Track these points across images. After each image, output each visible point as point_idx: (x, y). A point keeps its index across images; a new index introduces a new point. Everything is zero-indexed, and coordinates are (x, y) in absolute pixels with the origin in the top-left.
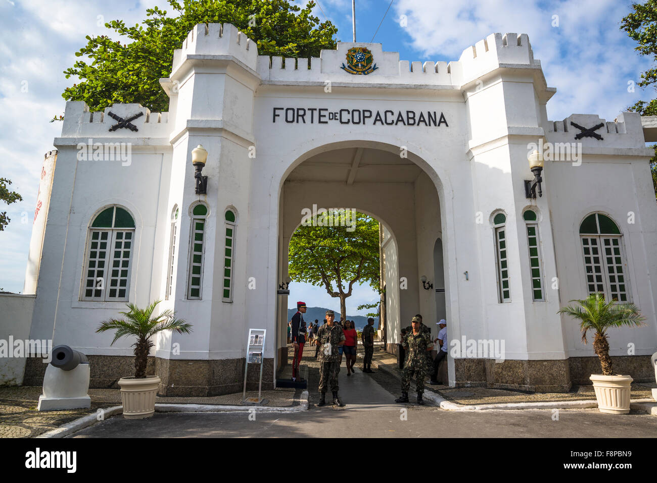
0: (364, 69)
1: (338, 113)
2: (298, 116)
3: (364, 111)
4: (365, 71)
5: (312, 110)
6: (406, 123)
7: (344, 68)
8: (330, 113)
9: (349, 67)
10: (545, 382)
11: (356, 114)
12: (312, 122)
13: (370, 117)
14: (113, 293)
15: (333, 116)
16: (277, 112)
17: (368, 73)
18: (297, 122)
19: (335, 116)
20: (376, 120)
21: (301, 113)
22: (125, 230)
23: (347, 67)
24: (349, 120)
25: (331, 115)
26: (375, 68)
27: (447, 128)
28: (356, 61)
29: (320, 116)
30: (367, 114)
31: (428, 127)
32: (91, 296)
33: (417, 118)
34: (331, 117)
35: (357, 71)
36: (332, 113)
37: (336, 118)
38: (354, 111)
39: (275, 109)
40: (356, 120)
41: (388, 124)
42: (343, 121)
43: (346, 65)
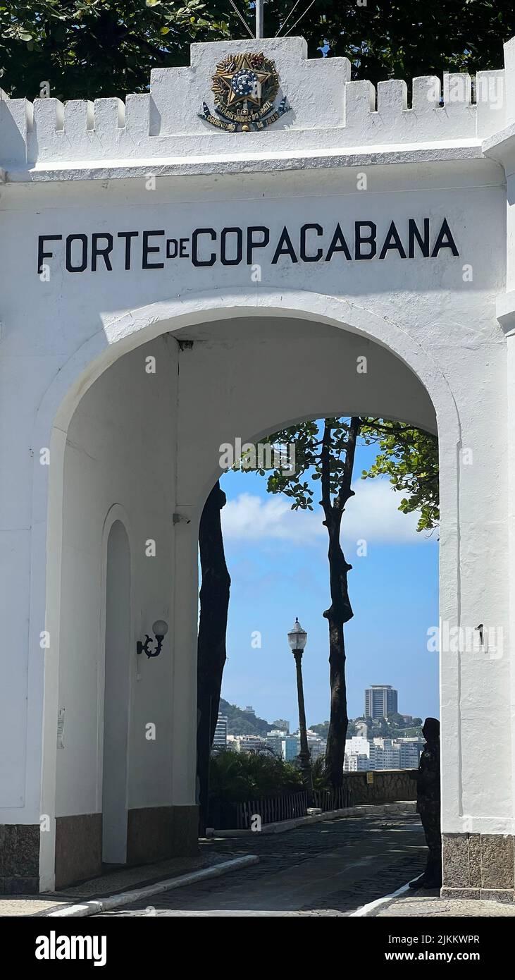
0: (255, 116)
1: (188, 240)
2: (95, 252)
3: (251, 230)
4: (257, 120)
5: (128, 236)
6: (353, 254)
7: (205, 116)
8: (169, 241)
9: (216, 111)
11: (231, 238)
12: (128, 267)
13: (264, 244)
15: (176, 248)
16: (48, 246)
17: (267, 125)
18: (94, 269)
19: (182, 248)
20: (279, 251)
21: (102, 244)
23: (213, 112)
24: (214, 256)
25: (172, 245)
26: (285, 109)
28: (233, 95)
29: (147, 250)
30: (258, 237)
31: (408, 260)
33: (380, 240)
34: (172, 252)
35: (238, 123)
36: (174, 241)
37: (184, 252)
38: (226, 230)
39: (42, 239)
40: (231, 254)
41: (307, 259)
42: (199, 259)
43: (213, 109)
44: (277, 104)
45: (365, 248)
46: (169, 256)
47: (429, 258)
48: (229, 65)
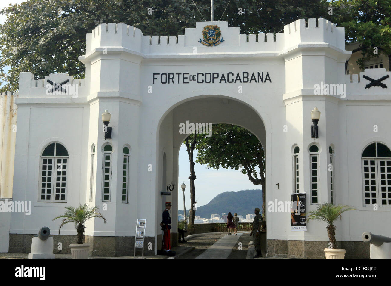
0: (215, 42)
1: (195, 76)
2: (169, 78)
3: (213, 73)
4: (215, 43)
5: (179, 74)
6: (242, 81)
7: (201, 42)
8: (190, 76)
9: (203, 40)
10: (315, 254)
11: (208, 76)
12: (179, 83)
13: (217, 78)
14: (57, 197)
15: (193, 78)
16: (156, 76)
17: (217, 45)
18: (169, 83)
19: (194, 78)
20: (221, 80)
21: (171, 76)
22: (62, 158)
23: (203, 41)
24: (203, 80)
25: (191, 77)
26: (222, 41)
27: (270, 83)
28: (208, 36)
29: (184, 78)
30: (216, 76)
31: (258, 83)
32: (44, 199)
33: (250, 78)
34: (191, 79)
35: (210, 44)
36: (192, 76)
37: (195, 79)
38: (206, 73)
39: (154, 74)
40: (208, 80)
41: (229, 82)
42: (199, 81)
43: (202, 40)
44: (220, 39)
45: (246, 80)
46: (190, 80)
47: (264, 83)
48: (207, 28)
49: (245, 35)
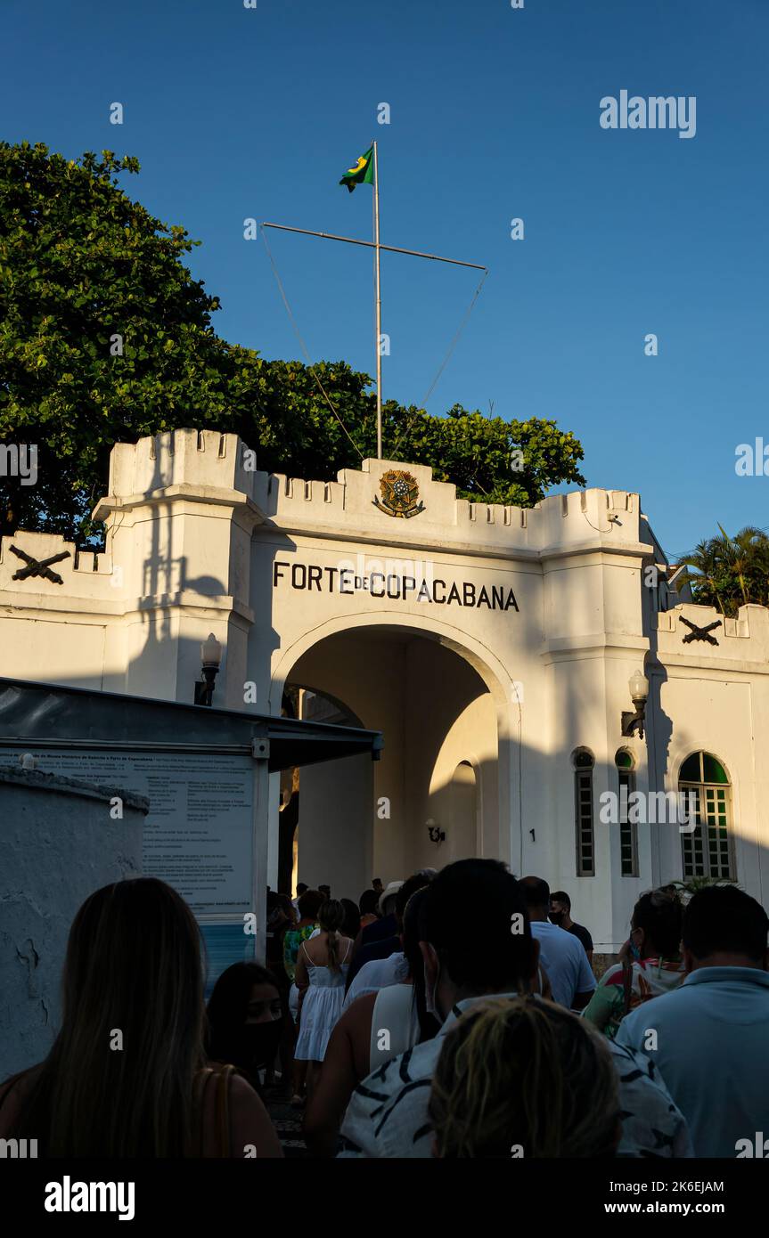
0: (406, 509)
4: (407, 512)
7: (376, 503)
9: (384, 502)
17: (411, 516)
23: (381, 503)
26: (421, 509)
27: (517, 613)
28: (393, 494)
35: (396, 512)
43: (381, 500)
47: (503, 611)
48: (391, 476)
49: (465, 503)
